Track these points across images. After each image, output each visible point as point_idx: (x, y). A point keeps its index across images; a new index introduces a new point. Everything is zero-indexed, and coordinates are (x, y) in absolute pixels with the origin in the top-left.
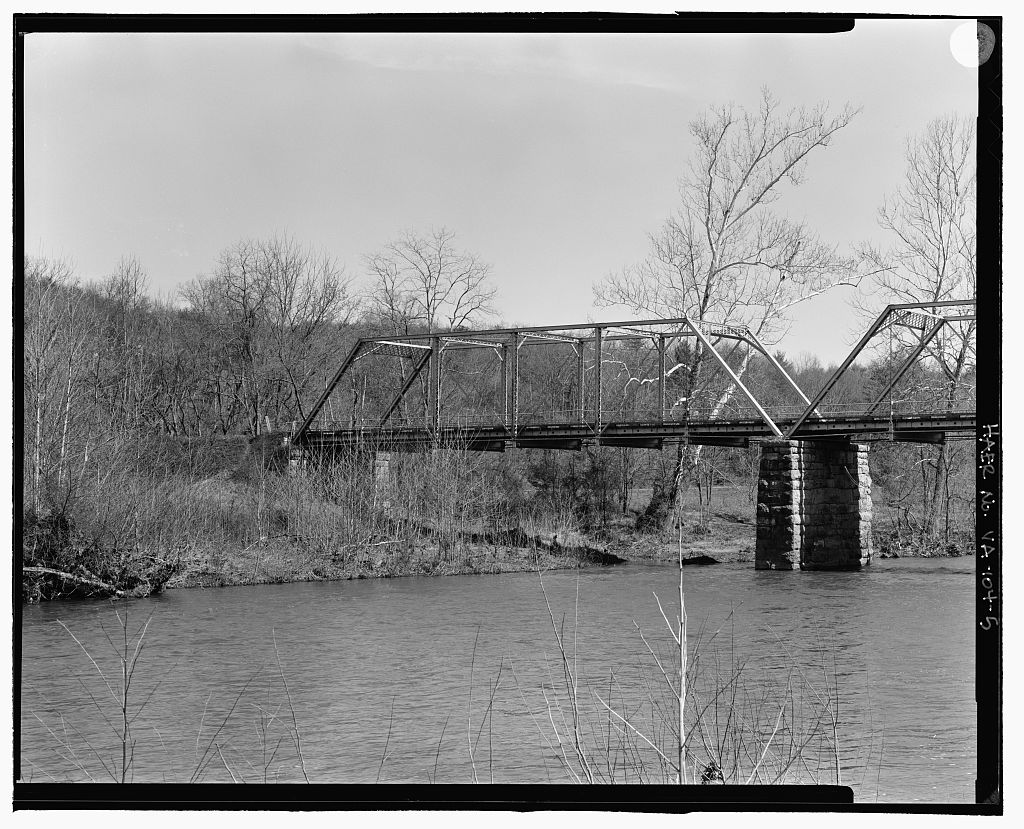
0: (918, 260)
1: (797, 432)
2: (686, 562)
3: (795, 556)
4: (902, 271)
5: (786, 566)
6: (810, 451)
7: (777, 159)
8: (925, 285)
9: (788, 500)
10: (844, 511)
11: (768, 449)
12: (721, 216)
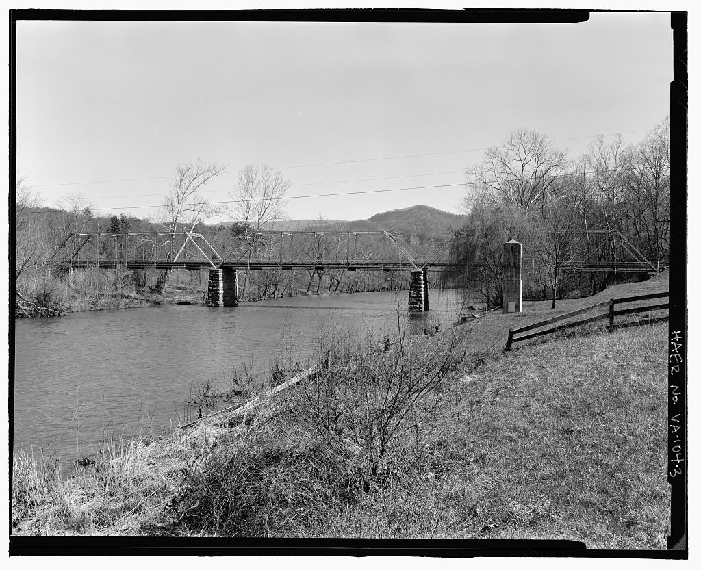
0: (241, 209)
1: (220, 267)
2: (177, 304)
3: (221, 302)
4: (236, 212)
5: (217, 305)
6: (223, 272)
7: (201, 179)
8: (243, 217)
9: (218, 286)
10: (231, 289)
11: (211, 271)
12: (182, 195)
